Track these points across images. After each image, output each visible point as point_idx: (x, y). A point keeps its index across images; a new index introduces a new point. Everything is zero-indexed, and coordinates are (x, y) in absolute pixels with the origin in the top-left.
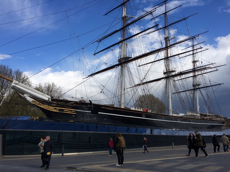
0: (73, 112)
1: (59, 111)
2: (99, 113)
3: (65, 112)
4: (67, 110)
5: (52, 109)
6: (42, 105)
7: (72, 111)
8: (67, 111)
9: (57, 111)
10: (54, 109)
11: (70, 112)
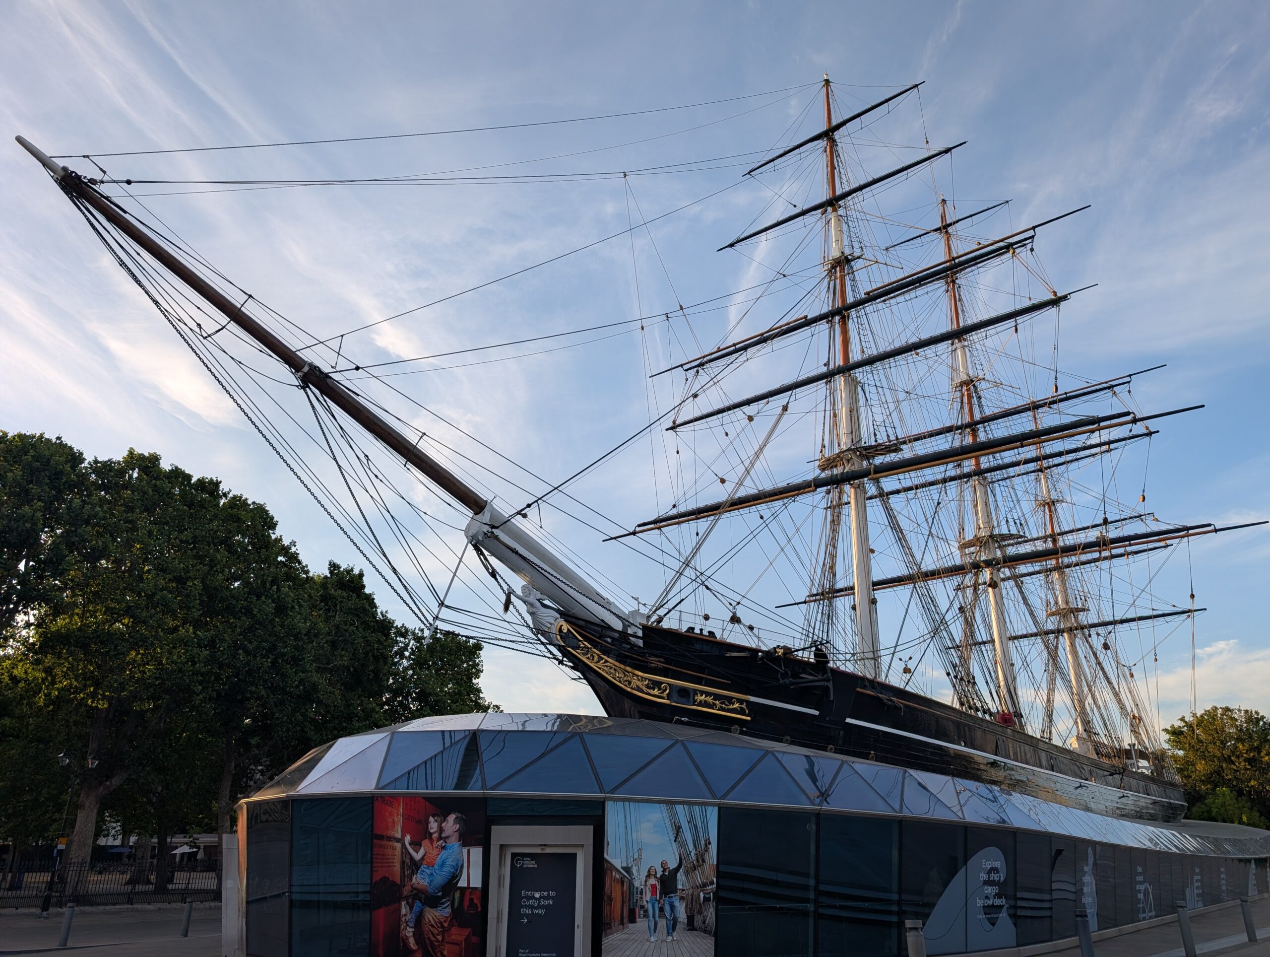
0: (736, 705)
1: (669, 697)
2: (848, 720)
3: (700, 704)
4: (708, 694)
5: (639, 683)
6: (600, 659)
7: (730, 700)
8: (710, 699)
9: (663, 698)
10: (648, 686)
11: (721, 709)
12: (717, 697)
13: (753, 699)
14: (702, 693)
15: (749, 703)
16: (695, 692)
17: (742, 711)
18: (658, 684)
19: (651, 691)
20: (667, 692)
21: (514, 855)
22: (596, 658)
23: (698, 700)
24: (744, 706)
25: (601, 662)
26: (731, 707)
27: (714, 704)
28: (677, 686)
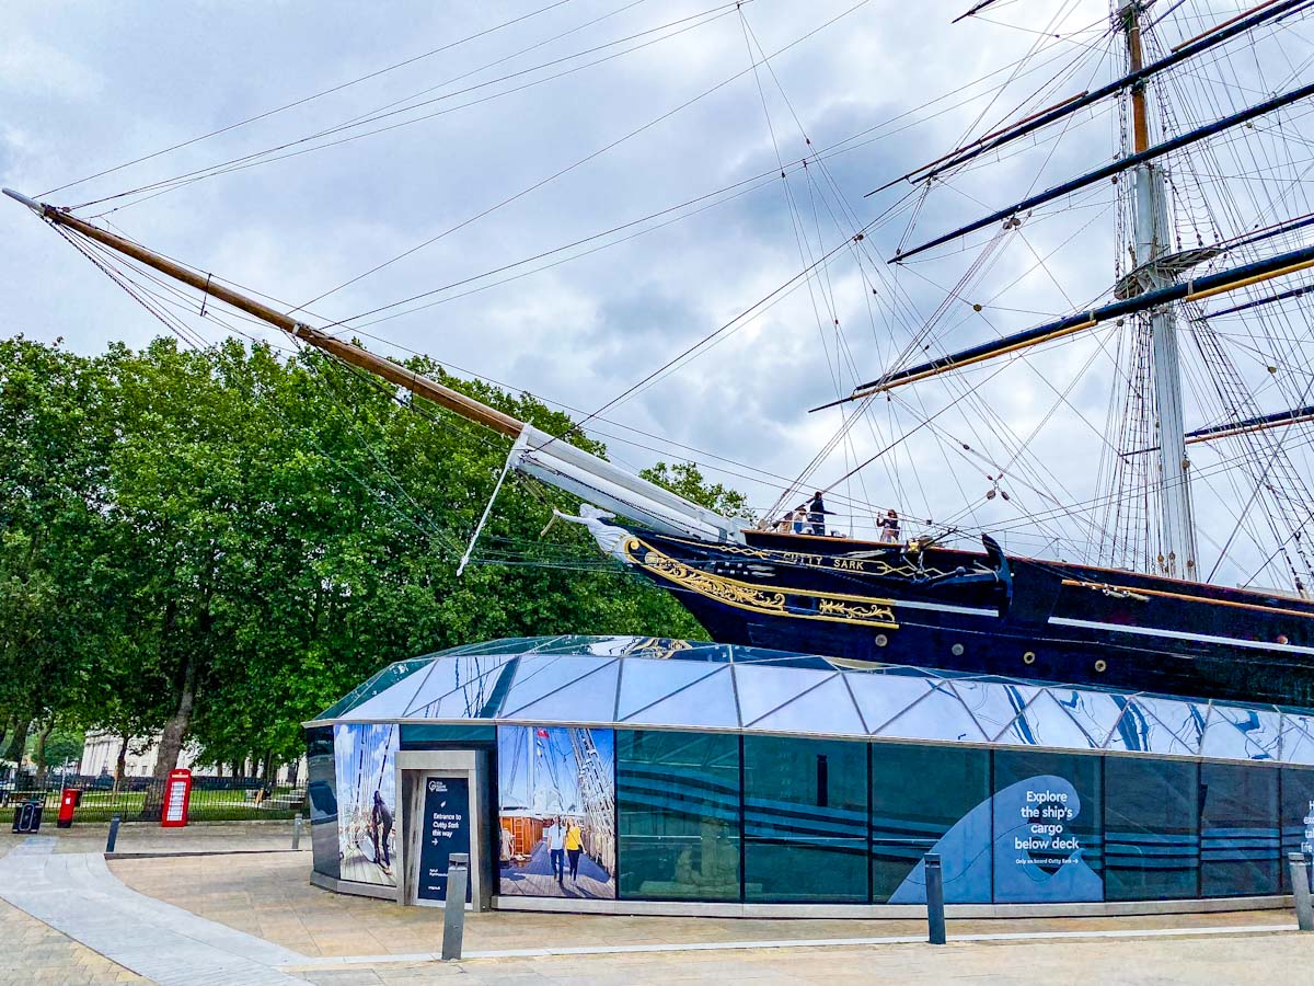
0: (878, 612)
1: (786, 607)
2: (1052, 620)
3: (828, 614)
4: (836, 602)
5: (745, 596)
6: (689, 573)
8: (839, 608)
9: (777, 609)
10: (757, 598)
11: (858, 618)
12: (848, 604)
13: (899, 603)
14: (828, 601)
15: (894, 609)
16: (818, 600)
17: (886, 618)
18: (771, 595)
19: (762, 603)
20: (782, 602)
21: (429, 780)
22: (684, 573)
23: (825, 610)
24: (888, 612)
25: (691, 576)
26: (870, 614)
27: (846, 613)
28: (793, 596)
